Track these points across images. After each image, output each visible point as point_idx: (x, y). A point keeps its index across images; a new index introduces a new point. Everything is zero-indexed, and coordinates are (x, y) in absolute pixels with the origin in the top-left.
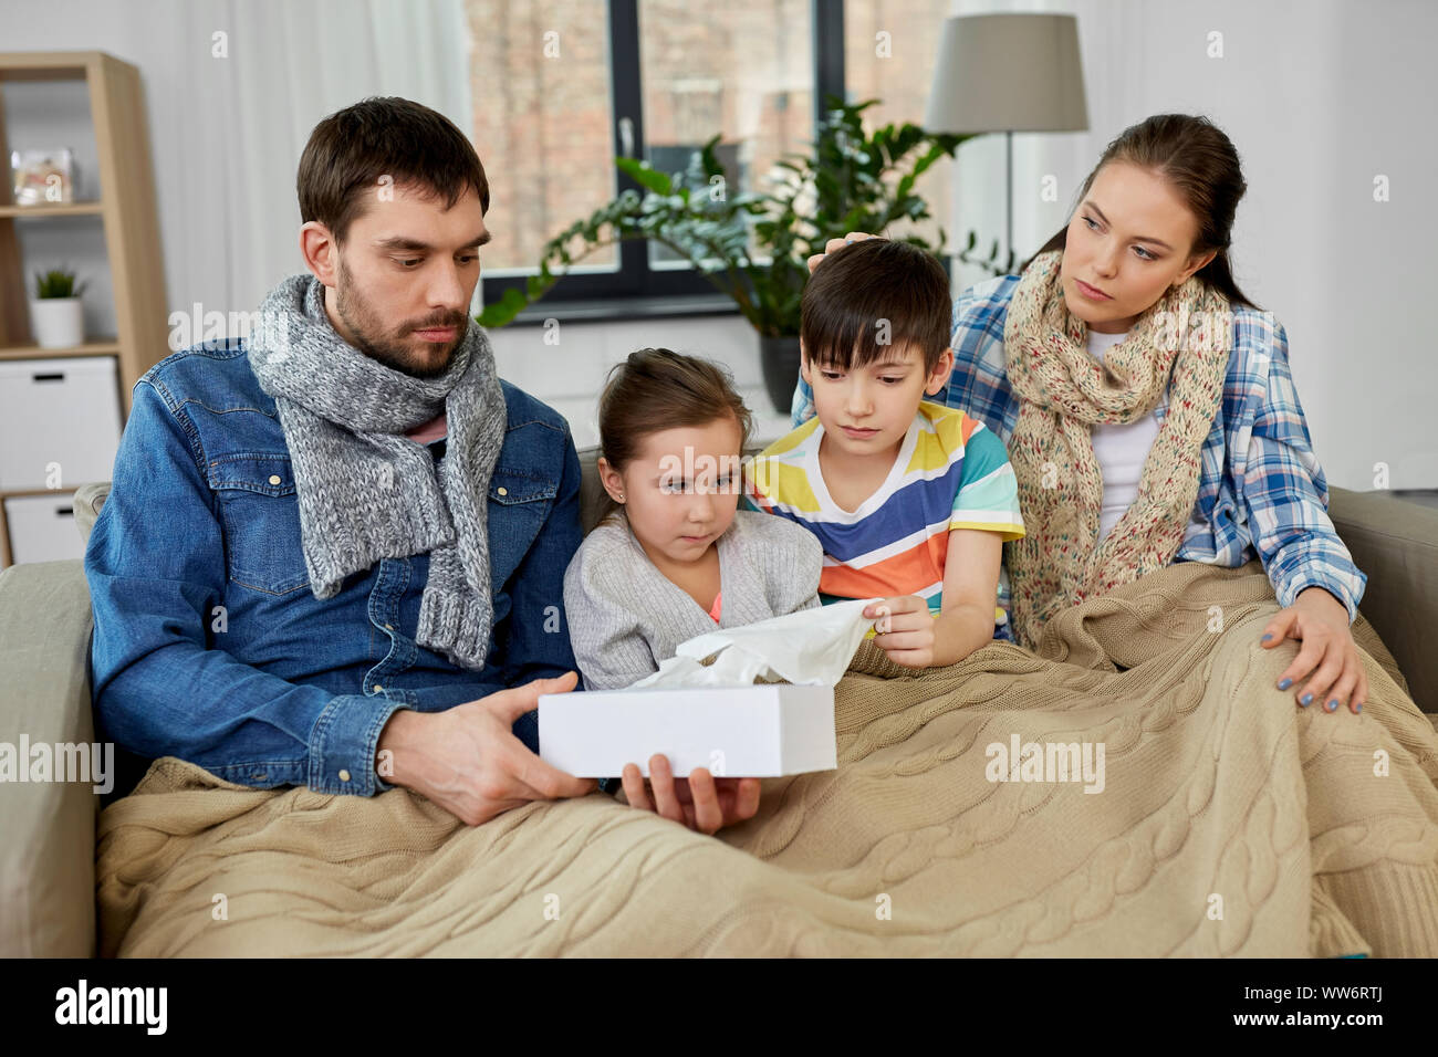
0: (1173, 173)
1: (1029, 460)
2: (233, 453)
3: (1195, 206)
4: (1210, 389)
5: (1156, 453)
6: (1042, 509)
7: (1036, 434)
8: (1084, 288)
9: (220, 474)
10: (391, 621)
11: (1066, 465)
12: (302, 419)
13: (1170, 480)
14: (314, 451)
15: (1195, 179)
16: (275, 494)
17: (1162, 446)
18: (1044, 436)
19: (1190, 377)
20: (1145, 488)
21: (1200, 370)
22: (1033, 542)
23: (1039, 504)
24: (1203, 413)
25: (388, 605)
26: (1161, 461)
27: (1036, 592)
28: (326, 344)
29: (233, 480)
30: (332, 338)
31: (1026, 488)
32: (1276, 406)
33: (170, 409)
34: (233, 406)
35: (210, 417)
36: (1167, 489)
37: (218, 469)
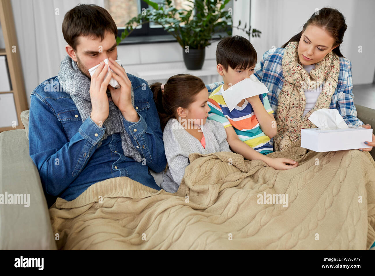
0: (328, 29)
1: (286, 97)
2: (63, 110)
3: (333, 36)
4: (336, 81)
5: (321, 96)
6: (288, 110)
7: (289, 91)
8: (305, 57)
9: (61, 117)
10: (116, 150)
11: (295, 99)
12: (79, 99)
13: (324, 104)
14: (85, 108)
15: (333, 30)
16: (77, 120)
17: (323, 95)
18: (291, 91)
19: (331, 77)
20: (317, 105)
21: (333, 76)
22: (284, 118)
23: (287, 109)
24: (334, 87)
25: (114, 145)
26: (322, 99)
27: (281, 131)
28: (81, 78)
29: (65, 118)
30: (82, 76)
31: (285, 104)
32: (349, 85)
33: (42, 101)
34: (59, 97)
35: (54, 101)
36: (323, 106)
37: (60, 116)
